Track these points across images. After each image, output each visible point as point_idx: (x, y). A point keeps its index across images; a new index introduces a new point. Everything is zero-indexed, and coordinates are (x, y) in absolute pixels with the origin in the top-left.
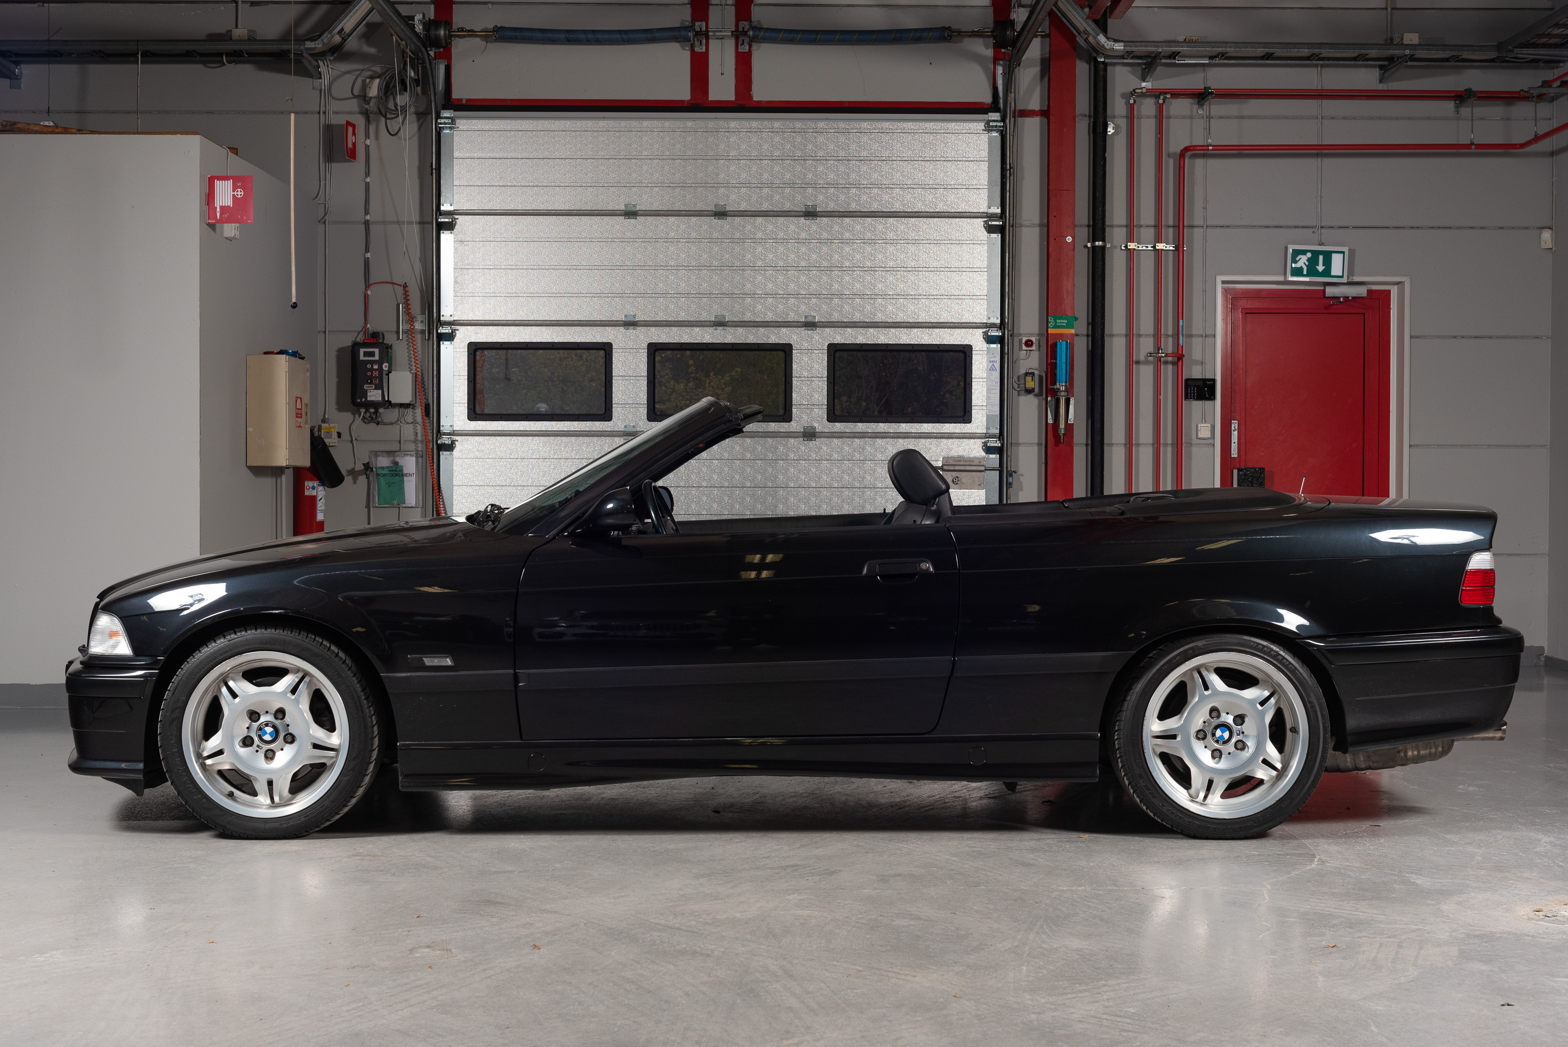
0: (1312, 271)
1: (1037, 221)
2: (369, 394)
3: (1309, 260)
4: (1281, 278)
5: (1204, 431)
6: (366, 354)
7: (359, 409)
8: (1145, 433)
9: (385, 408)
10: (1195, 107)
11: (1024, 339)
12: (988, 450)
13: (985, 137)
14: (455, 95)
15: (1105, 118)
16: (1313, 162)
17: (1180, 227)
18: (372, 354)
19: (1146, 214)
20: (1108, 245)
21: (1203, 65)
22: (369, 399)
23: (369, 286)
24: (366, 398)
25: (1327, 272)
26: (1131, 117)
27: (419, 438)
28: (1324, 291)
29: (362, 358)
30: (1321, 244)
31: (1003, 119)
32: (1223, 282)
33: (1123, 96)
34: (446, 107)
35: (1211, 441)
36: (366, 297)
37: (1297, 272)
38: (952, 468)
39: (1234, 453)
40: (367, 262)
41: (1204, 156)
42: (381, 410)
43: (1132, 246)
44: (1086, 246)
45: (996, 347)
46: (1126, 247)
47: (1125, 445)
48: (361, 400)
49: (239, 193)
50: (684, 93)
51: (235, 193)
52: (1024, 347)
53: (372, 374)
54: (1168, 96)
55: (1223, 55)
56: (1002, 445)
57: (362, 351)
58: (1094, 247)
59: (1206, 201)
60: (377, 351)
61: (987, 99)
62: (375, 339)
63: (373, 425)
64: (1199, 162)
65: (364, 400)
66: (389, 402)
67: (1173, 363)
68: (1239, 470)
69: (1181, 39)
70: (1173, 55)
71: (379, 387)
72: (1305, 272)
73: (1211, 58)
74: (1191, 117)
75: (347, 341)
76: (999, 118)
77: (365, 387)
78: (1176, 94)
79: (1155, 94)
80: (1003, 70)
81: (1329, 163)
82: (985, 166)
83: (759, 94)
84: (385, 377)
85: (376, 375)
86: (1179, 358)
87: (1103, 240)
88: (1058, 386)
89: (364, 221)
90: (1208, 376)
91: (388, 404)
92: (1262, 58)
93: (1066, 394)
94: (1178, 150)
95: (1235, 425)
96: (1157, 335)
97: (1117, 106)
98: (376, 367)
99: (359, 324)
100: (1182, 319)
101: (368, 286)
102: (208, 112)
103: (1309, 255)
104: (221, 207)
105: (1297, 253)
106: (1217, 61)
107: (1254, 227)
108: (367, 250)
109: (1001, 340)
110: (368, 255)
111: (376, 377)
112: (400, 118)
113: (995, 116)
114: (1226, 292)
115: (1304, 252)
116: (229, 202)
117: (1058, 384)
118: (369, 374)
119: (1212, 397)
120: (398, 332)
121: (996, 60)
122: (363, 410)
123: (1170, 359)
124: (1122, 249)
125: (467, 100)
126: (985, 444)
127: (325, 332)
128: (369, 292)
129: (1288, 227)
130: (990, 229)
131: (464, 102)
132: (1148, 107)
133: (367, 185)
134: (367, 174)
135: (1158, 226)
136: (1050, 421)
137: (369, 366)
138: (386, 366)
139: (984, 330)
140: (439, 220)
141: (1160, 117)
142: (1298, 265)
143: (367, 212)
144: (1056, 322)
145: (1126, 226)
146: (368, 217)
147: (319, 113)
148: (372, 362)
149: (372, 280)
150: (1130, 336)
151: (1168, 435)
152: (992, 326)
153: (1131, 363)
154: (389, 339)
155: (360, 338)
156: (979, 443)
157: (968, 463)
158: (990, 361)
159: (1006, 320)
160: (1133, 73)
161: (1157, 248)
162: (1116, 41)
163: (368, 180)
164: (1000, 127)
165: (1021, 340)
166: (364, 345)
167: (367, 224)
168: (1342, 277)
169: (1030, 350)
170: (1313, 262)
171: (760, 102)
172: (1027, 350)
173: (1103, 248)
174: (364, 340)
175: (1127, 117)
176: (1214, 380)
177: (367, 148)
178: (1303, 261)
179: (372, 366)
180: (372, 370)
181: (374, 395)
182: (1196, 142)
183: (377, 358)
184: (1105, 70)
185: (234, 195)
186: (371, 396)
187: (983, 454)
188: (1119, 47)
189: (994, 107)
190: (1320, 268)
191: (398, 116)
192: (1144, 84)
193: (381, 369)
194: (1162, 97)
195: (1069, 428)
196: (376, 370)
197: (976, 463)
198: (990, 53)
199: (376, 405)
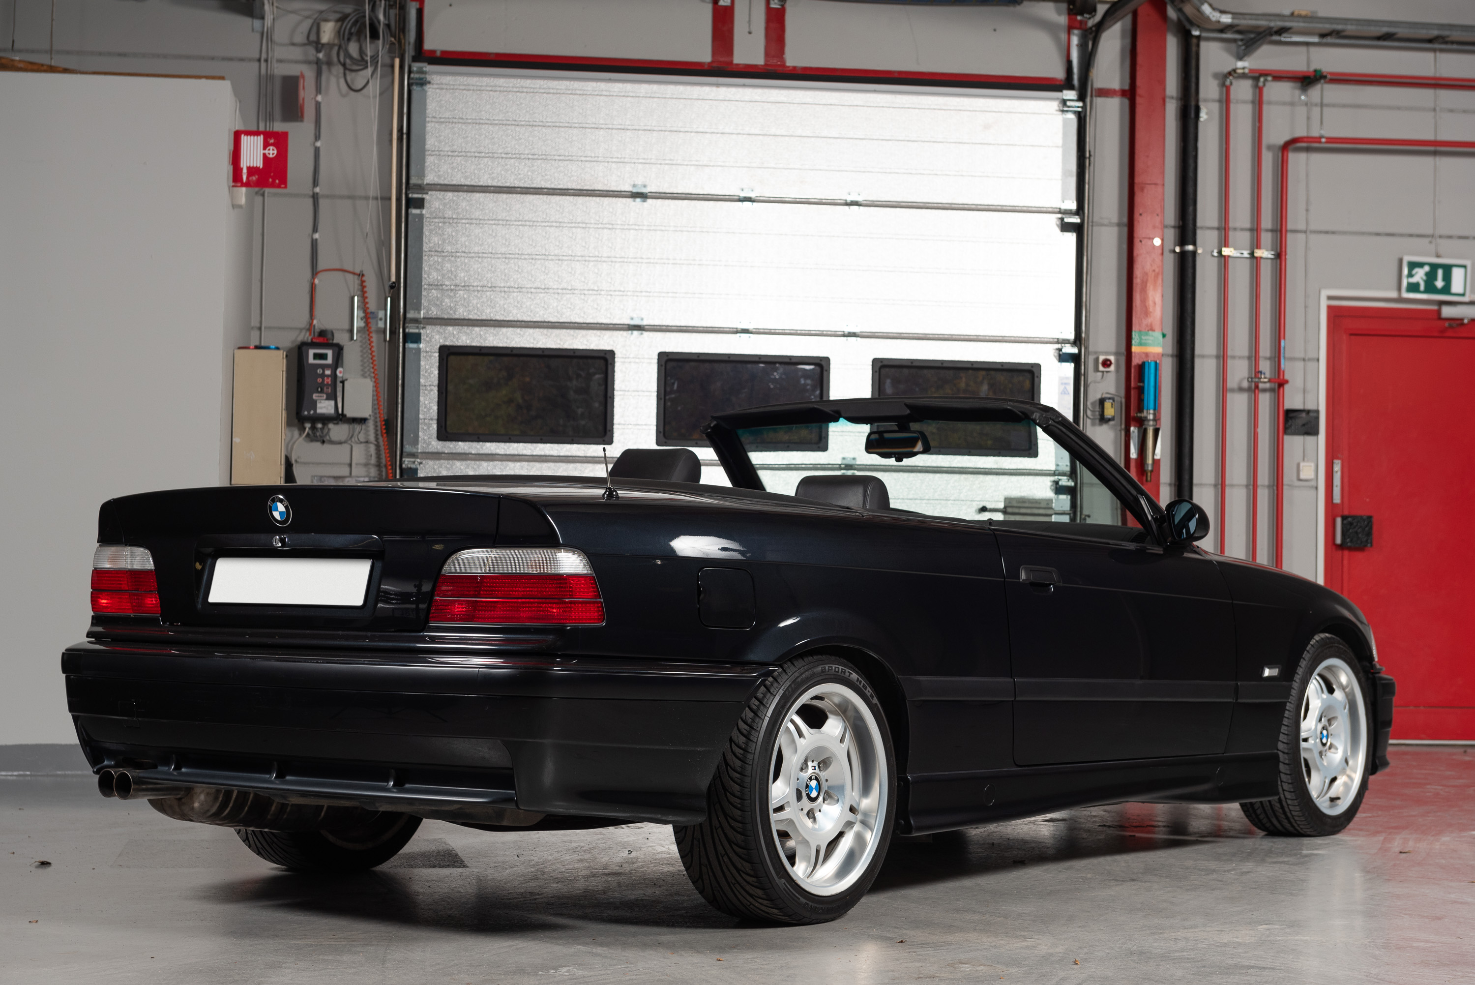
0: (1430, 287)
1: (1115, 219)
2: (319, 405)
3: (1427, 274)
4: (1394, 294)
5: (1307, 472)
6: (316, 356)
7: (303, 424)
8: (1237, 472)
9: (334, 424)
10: (1297, 92)
11: (1102, 358)
12: (1059, 489)
13: (1059, 118)
14: (428, 45)
15: (1197, 101)
16: (1427, 162)
17: (1280, 231)
18: (323, 357)
19: (1240, 215)
20: (1199, 251)
21: (1307, 44)
22: (319, 411)
23: (317, 274)
24: (315, 409)
25: (1446, 290)
26: (1226, 101)
27: (383, 461)
28: (1439, 312)
29: (311, 360)
30: (1438, 256)
31: (1082, 97)
32: (1330, 298)
33: (1216, 76)
34: (415, 59)
35: (1313, 483)
36: (313, 288)
37: (1413, 288)
38: (1016, 511)
39: (1337, 499)
40: (314, 244)
41: (1308, 150)
42: (331, 426)
43: (1226, 251)
44: (1174, 251)
45: (1070, 367)
46: (1220, 252)
47: (1215, 486)
48: (309, 412)
49: (271, 152)
50: (704, 55)
51: (266, 152)
52: (1101, 368)
53: (323, 380)
54: (1270, 78)
55: (1337, 34)
56: (1076, 484)
57: (311, 352)
58: (1183, 254)
59: (1308, 202)
60: (330, 353)
61: (1059, 73)
62: (324, 339)
63: (318, 445)
64: (1302, 157)
65: (312, 412)
66: (343, 415)
67: (1271, 390)
68: (1344, 518)
69: (1287, 12)
70: (1281, 31)
71: (332, 396)
72: (1422, 288)
73: (1323, 36)
74: (1292, 104)
75: (290, 339)
76: (1075, 98)
77: (315, 396)
78: (1279, 77)
79: (1257, 77)
80: (1079, 40)
81: (1447, 164)
82: (1059, 153)
83: (793, 59)
84: (339, 386)
85: (328, 382)
86: (1280, 383)
87: (1194, 243)
88: (1144, 414)
89: (311, 193)
90: (1310, 406)
91: (339, 418)
92: (1379, 38)
93: (1155, 423)
94: (1281, 141)
95: (1337, 467)
96: (1254, 357)
97: (1209, 88)
98: (328, 372)
99: (303, 320)
100: (1284, 338)
101: (315, 273)
102: (120, 55)
103: (1427, 268)
104: (249, 169)
105: (1413, 265)
106: (1329, 40)
107: (1363, 234)
108: (315, 229)
109: (1075, 359)
110: (316, 236)
111: (328, 384)
112: (370, 70)
113: (1071, 95)
114: (1330, 308)
115: (1421, 265)
116: (259, 164)
117: (1145, 411)
118: (320, 380)
119: (1314, 431)
120: (351, 331)
121: (1070, 29)
122: (308, 426)
123: (1268, 385)
124: (1213, 256)
125: (443, 52)
126: (1056, 483)
127: (260, 329)
128: (316, 281)
129: (1402, 235)
130: (1065, 227)
131: (438, 54)
132: (1242, 90)
133: (317, 151)
134: (317, 137)
135: (1255, 230)
136: (1133, 454)
137: (320, 371)
138: (340, 372)
139: (1059, 346)
140: (410, 195)
141: (1258, 103)
142: (1413, 280)
143: (315, 183)
144: (1141, 339)
145: (1218, 229)
146: (317, 190)
147: (259, 60)
148: (324, 367)
149: (321, 266)
150: (1222, 357)
151: (1264, 476)
152: (1065, 342)
153: (1223, 390)
154: (340, 338)
155: (306, 337)
156: (1048, 481)
157: (1033, 505)
158: (1062, 384)
159: (1083, 335)
160: (1228, 51)
161: (1256, 255)
162: (1223, 12)
163: (318, 144)
164: (1078, 107)
165: (1097, 359)
166: (313, 345)
167: (315, 197)
168: (1463, 295)
169: (1107, 372)
170: (1431, 277)
171: (795, 68)
172: (1103, 372)
173: (1194, 253)
174: (312, 339)
175: (1220, 101)
176: (1317, 412)
177: (318, 105)
178: (1420, 275)
179: (324, 371)
180: (323, 376)
181: (325, 407)
182: (1301, 133)
183: (329, 361)
184: (1198, 46)
185: (264, 155)
186: (321, 408)
187: (1049, 494)
188: (1226, 19)
189: (1068, 84)
190: (1439, 284)
191: (366, 67)
192: (1240, 64)
193: (334, 376)
194: (1262, 79)
195: (1156, 463)
196: (328, 376)
197: (1043, 505)
198: (1063, 20)
199: (326, 419)
